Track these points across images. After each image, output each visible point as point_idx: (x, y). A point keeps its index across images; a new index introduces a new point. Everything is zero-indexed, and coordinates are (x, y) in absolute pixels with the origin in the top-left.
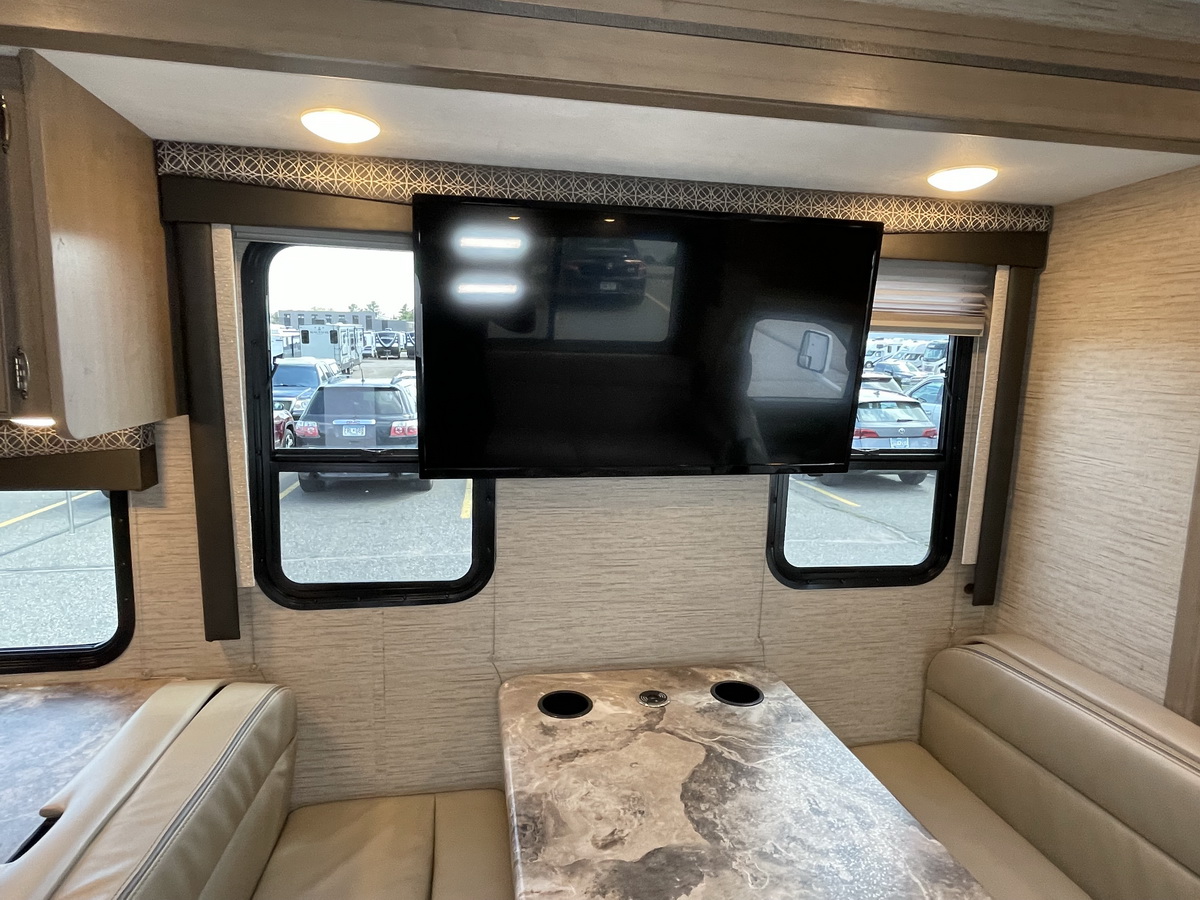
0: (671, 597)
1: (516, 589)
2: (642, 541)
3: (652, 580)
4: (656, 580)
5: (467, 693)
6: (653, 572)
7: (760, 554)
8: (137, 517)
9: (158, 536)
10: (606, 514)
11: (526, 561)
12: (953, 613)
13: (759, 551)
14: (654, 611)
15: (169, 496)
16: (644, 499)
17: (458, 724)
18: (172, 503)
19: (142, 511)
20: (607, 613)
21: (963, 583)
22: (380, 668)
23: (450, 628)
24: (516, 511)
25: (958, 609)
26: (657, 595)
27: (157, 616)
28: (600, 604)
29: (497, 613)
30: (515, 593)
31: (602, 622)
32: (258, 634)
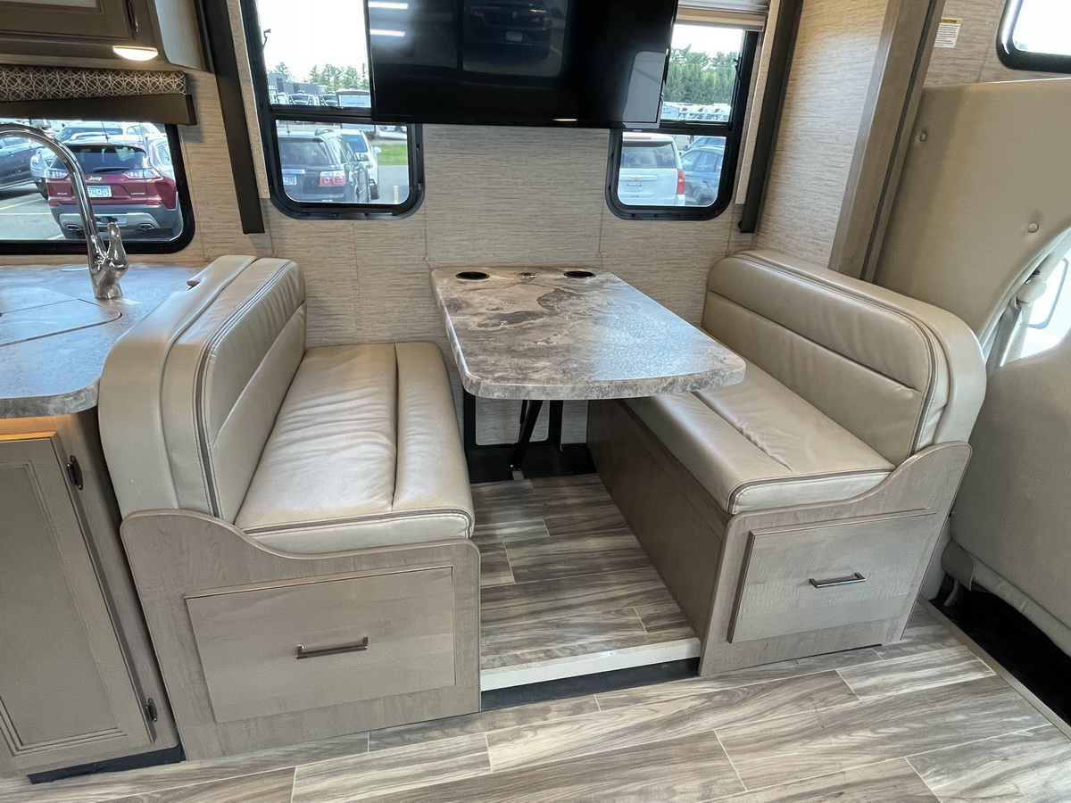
0: (542, 222)
1: (440, 212)
2: (522, 181)
3: (528, 209)
4: (532, 209)
5: (411, 281)
6: (529, 203)
7: (602, 194)
8: (187, 148)
9: (201, 163)
10: (497, 160)
11: (445, 192)
12: (729, 242)
13: (601, 191)
14: (530, 231)
15: (205, 134)
16: (523, 150)
17: (405, 302)
18: (208, 140)
19: (189, 144)
20: (500, 231)
21: (737, 220)
22: (354, 261)
23: (397, 237)
24: (436, 156)
25: (732, 239)
26: (533, 220)
27: (208, 219)
28: (495, 225)
29: (427, 228)
30: (438, 214)
31: (496, 237)
32: (274, 235)
